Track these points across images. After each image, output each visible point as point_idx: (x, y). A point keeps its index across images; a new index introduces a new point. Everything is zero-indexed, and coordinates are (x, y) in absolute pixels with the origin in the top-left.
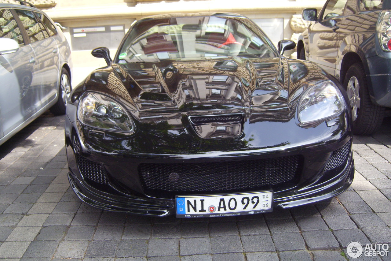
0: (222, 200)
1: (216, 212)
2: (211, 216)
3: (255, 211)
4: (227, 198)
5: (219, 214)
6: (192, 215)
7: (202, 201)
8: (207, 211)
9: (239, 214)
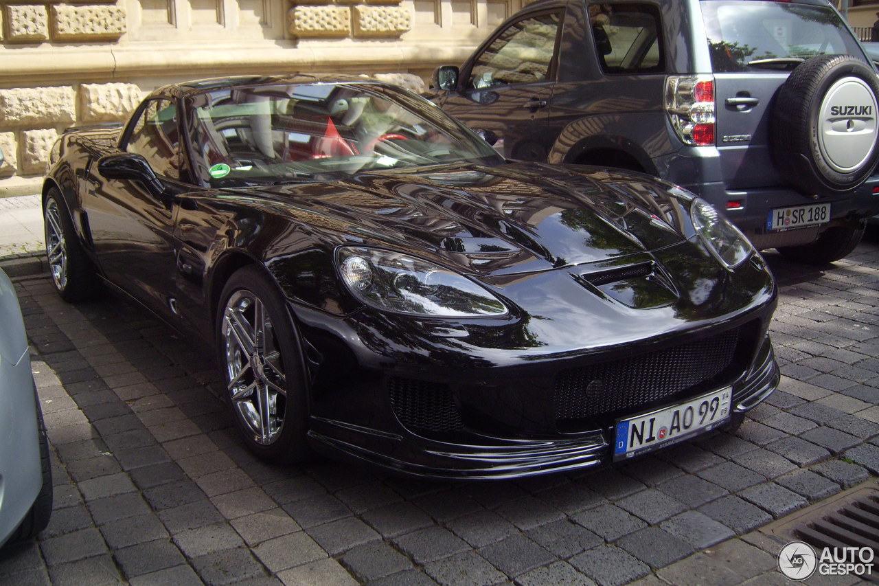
0: (677, 413)
1: (668, 437)
2: (661, 447)
3: (713, 424)
4: (682, 408)
5: (670, 440)
6: (637, 451)
7: (652, 421)
8: (656, 438)
9: (695, 435)
